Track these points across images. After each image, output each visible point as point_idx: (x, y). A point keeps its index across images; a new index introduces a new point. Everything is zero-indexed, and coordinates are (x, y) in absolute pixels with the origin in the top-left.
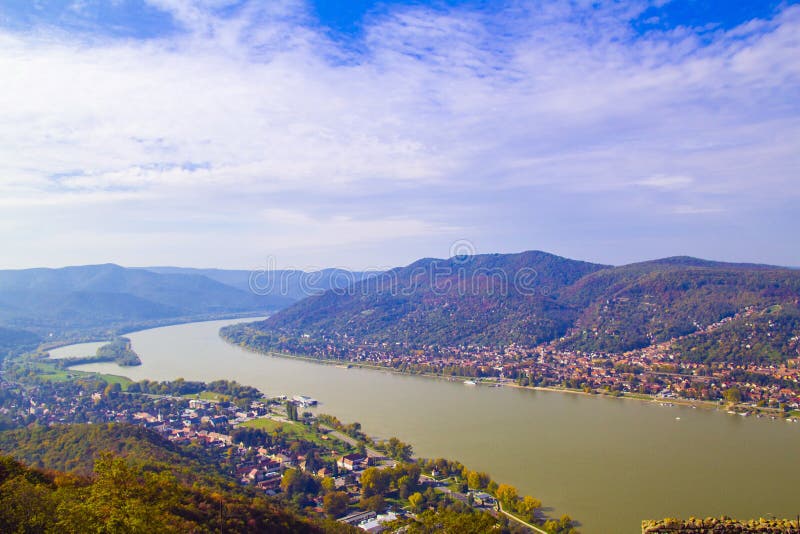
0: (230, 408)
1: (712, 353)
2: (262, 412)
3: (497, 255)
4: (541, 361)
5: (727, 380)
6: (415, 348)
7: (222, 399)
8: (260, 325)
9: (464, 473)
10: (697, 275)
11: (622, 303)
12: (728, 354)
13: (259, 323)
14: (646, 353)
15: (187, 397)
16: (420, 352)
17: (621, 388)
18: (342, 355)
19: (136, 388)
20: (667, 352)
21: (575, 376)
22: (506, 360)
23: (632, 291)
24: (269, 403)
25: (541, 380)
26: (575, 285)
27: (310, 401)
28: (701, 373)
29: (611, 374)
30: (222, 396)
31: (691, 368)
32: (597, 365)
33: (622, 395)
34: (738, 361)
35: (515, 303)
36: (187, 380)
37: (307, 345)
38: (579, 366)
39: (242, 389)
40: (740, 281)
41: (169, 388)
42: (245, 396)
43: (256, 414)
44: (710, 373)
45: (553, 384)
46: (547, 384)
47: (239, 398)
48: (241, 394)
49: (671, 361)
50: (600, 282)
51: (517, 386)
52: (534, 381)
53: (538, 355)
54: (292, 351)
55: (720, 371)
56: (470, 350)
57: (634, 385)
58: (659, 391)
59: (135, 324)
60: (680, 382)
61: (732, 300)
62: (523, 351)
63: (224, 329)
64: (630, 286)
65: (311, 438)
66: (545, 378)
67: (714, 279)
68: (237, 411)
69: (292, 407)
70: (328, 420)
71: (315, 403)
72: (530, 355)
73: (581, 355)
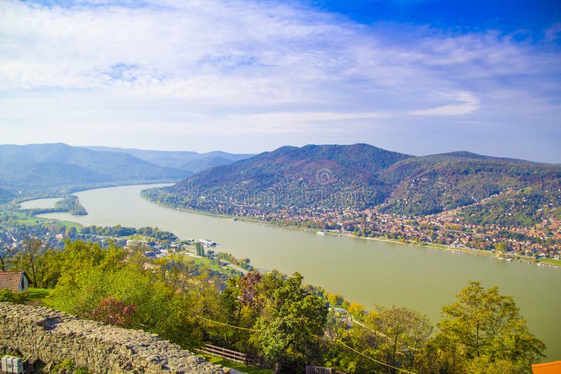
0: (155, 247)
1: (485, 219)
2: (178, 249)
3: (335, 145)
4: (368, 220)
5: (496, 236)
6: (280, 208)
7: (149, 240)
8: (171, 189)
9: (325, 295)
10: (475, 165)
11: (423, 182)
12: (497, 219)
13: (169, 188)
14: (441, 216)
15: (124, 238)
16: (284, 211)
17: (426, 240)
18: (230, 212)
19: (87, 231)
20: (455, 217)
21: (393, 230)
22: (344, 218)
23: (430, 174)
24: (183, 243)
25: (370, 233)
26: (390, 169)
27: (211, 243)
28: (479, 231)
29: (418, 230)
30: (149, 238)
31: (472, 227)
32: (407, 223)
33: (426, 244)
34: (502, 224)
35: (349, 179)
36: (123, 226)
37: (204, 203)
38: (395, 224)
39: (163, 233)
40: (504, 170)
41: (111, 232)
42: (165, 238)
43: (174, 251)
44: (485, 231)
45: (378, 236)
46: (374, 236)
47: (162, 239)
48: (162, 237)
49: (458, 222)
50: (408, 166)
51: (353, 236)
52: (365, 233)
53: (366, 216)
54: (194, 207)
55: (491, 230)
56: (319, 211)
57: (434, 239)
58: (451, 242)
59: (80, 186)
60: (465, 237)
61: (498, 183)
62: (356, 212)
63: (144, 191)
64: (428, 171)
65: (215, 268)
66: (373, 231)
67: (487, 167)
68: (161, 248)
69: (199, 247)
70: (225, 256)
71: (214, 244)
72: (361, 216)
73: (397, 217)
